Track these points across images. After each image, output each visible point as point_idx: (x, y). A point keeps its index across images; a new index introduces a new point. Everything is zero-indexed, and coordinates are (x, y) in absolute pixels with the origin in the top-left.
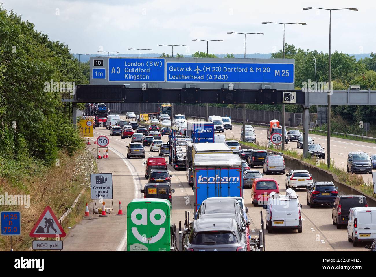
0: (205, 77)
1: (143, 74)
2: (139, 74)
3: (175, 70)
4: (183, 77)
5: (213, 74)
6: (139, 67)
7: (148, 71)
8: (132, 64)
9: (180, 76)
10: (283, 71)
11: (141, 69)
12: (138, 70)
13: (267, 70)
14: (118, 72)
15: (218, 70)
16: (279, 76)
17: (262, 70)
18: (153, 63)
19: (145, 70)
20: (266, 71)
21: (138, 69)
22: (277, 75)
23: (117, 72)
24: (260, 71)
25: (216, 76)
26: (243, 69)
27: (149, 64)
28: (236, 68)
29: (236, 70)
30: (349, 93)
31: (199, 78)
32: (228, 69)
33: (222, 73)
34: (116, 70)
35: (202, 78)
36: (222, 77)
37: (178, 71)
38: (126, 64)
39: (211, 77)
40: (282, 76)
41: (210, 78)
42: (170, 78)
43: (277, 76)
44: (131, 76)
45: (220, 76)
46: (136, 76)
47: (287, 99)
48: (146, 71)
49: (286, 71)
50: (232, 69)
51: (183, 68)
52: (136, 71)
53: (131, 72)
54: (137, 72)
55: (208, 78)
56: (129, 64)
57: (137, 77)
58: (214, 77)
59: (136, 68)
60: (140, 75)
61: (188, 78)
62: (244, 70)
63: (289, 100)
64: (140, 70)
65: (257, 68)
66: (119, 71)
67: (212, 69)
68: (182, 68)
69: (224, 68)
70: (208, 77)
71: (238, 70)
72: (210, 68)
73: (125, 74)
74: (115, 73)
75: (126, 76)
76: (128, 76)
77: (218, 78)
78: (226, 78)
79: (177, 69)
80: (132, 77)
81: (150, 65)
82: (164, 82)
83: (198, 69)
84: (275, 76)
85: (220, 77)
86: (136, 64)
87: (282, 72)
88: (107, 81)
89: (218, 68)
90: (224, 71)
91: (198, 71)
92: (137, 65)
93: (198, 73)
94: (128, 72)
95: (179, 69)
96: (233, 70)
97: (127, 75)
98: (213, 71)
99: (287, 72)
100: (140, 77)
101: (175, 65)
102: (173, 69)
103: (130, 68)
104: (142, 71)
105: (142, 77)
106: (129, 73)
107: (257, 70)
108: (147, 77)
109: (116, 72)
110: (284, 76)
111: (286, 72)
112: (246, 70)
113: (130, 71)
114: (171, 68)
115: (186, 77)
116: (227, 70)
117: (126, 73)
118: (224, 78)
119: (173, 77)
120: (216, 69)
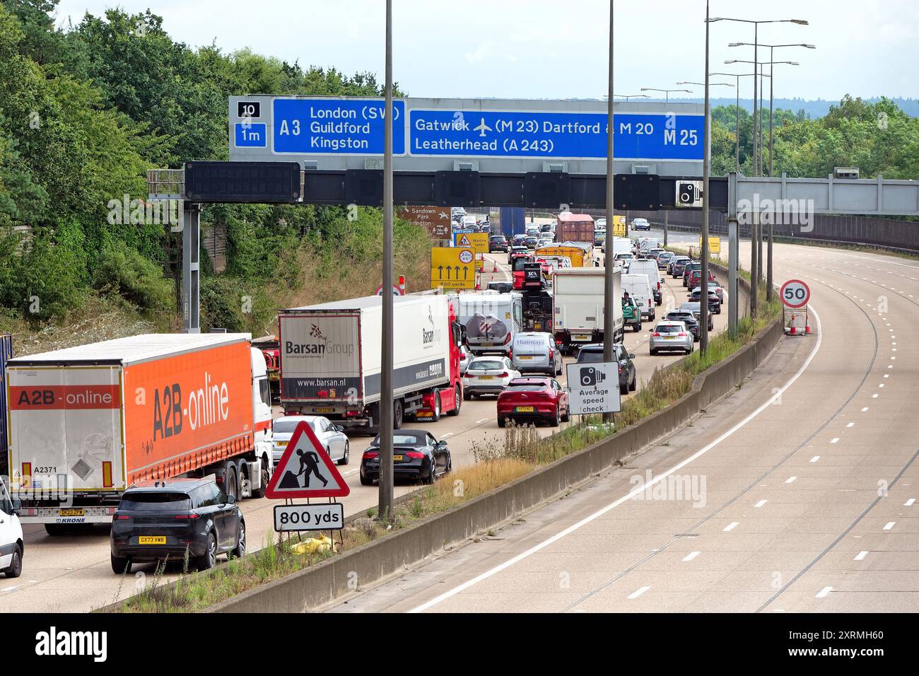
0: (500, 145)
1: (354, 137)
2: (345, 136)
3: (430, 127)
4: (448, 144)
5: (519, 137)
6: (344, 121)
7: (366, 129)
8: (329, 113)
9: (441, 142)
10: (684, 133)
11: (349, 125)
12: (344, 128)
13: (646, 130)
14: (296, 132)
15: (530, 129)
16: (674, 143)
17: (634, 129)
18: (378, 112)
19: (359, 127)
20: (643, 131)
21: (343, 124)
22: (670, 140)
23: (294, 131)
24: (630, 133)
25: (525, 143)
26: (589, 127)
27: (367, 113)
28: (573, 124)
29: (573, 129)
30: (831, 185)
31: (485, 147)
32: (554, 127)
33: (540, 136)
34: (291, 127)
35: (493, 146)
36: (540, 145)
37: (436, 129)
38: (315, 114)
39: (513, 146)
40: (682, 143)
41: (511, 148)
42: (417, 147)
43: (670, 143)
44: (325, 141)
45: (536, 142)
46: (337, 141)
47: (685, 197)
48: (361, 129)
49: (691, 131)
50: (563, 126)
51: (449, 124)
52: (339, 129)
53: (326, 131)
54: (341, 131)
55: (508, 147)
56: (321, 114)
57: (339, 144)
58: (520, 146)
59: (336, 122)
60: (346, 139)
61: (460, 147)
62: (591, 129)
63: (691, 201)
64: (348, 128)
65: (622, 125)
66: (299, 129)
67: (515, 127)
68: (445, 124)
69: (545, 123)
70: (508, 145)
71: (578, 128)
72: (511, 123)
73: (312, 138)
74: (288, 134)
75: (313, 142)
76: (319, 142)
77: (531, 147)
78: (549, 148)
79: (434, 126)
80: (327, 143)
81: (370, 116)
82: (403, 155)
83: (483, 127)
84: (666, 143)
85: (534, 146)
86: (339, 113)
87: (682, 134)
88: (268, 153)
89: (530, 124)
90: (545, 131)
91: (483, 131)
92: (339, 116)
93: (483, 135)
94: (319, 131)
95: (439, 126)
96: (566, 129)
97: (318, 138)
98: (518, 131)
99: (693, 133)
100: (347, 143)
101: (429, 116)
102: (424, 125)
103: (324, 122)
104: (353, 129)
105: (352, 144)
106: (320, 134)
107: (621, 130)
108: (364, 143)
109: (290, 131)
110: (687, 144)
111: (691, 134)
112: (596, 129)
113: (324, 130)
114: (420, 122)
115: (456, 145)
116: (551, 128)
117: (315, 135)
118: (544, 148)
119: (426, 145)
120: (526, 126)
